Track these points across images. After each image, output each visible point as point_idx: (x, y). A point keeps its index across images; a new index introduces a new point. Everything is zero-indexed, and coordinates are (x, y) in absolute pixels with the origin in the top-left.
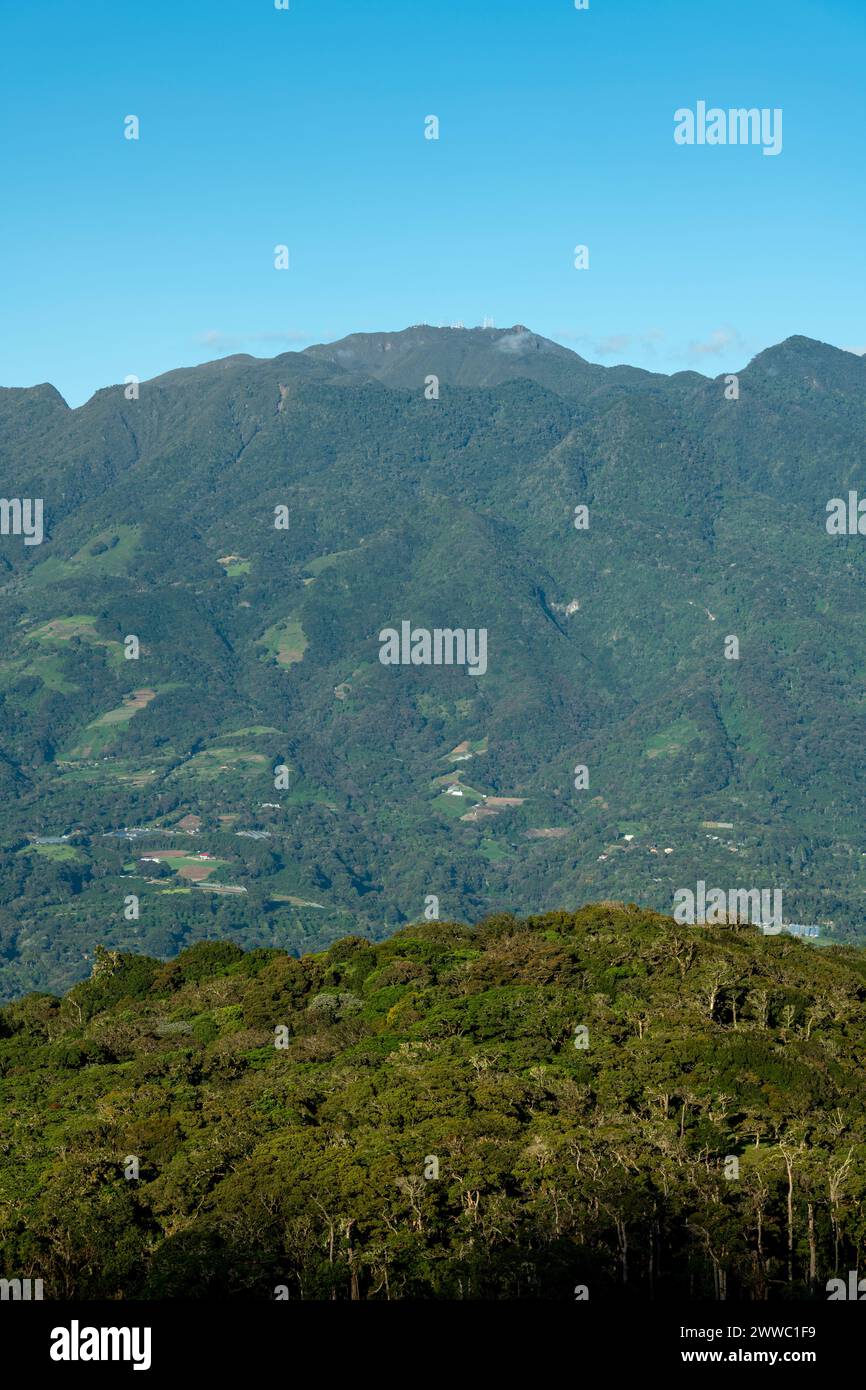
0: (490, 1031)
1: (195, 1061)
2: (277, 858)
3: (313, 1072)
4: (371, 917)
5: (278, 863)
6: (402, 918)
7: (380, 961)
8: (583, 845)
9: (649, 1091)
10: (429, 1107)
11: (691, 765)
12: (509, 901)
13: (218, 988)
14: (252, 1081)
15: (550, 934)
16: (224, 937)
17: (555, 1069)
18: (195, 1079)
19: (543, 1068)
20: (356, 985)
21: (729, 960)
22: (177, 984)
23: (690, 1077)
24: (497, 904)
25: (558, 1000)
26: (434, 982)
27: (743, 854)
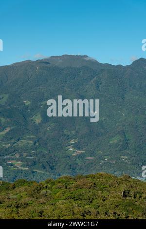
0: (78, 198)
1: (17, 204)
2: (35, 162)
3: (41, 206)
4: (54, 175)
5: (35, 163)
6: (60, 175)
7: (55, 184)
8: (97, 161)
9: (110, 211)
10: (65, 214)
11: (119, 145)
12: (82, 172)
13: (22, 188)
14: (29, 208)
15: (90, 179)
16: (24, 178)
17: (90, 206)
18: (17, 207)
19: (88, 206)
20: (51, 188)
21: (126, 184)
22: (14, 188)
23: (118, 208)
24: (79, 172)
25: (91, 193)
26: (66, 188)
27: (129, 163)
